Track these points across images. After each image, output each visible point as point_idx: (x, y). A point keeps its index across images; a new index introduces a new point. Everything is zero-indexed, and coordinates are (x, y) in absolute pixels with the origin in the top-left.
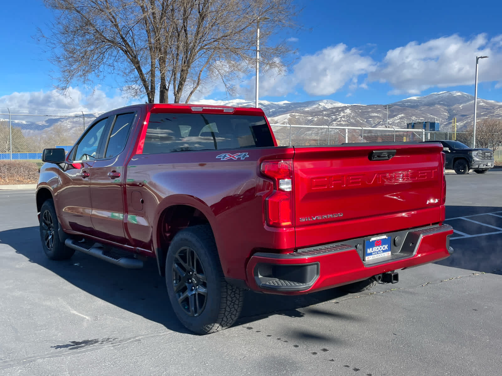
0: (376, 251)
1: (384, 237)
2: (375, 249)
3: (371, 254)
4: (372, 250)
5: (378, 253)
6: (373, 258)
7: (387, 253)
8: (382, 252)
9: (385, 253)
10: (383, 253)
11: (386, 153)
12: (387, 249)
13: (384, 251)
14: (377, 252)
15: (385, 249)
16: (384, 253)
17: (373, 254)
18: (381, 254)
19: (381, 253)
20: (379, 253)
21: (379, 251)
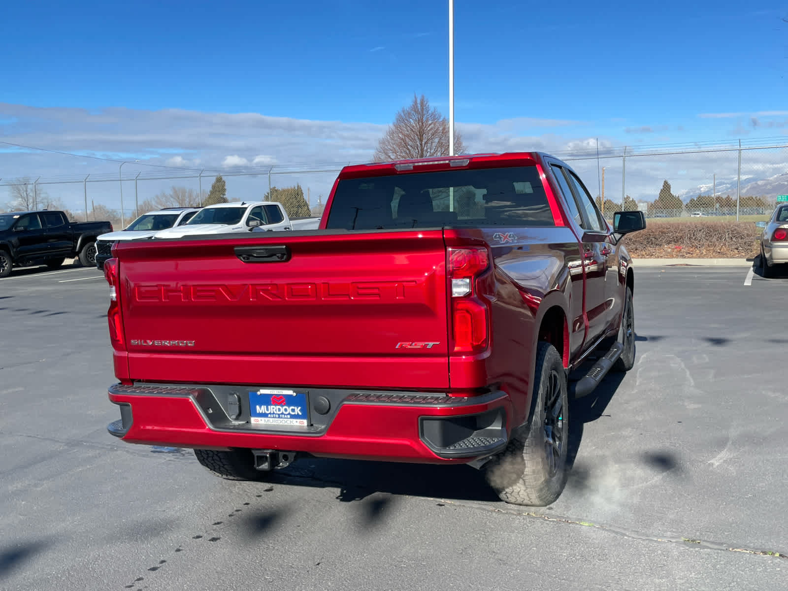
0: (275, 413)
1: (289, 392)
2: (273, 409)
3: (264, 415)
4: (267, 410)
5: (279, 417)
6: (265, 423)
7: (298, 420)
8: (289, 416)
9: (294, 420)
10: (290, 420)
11: (262, 251)
12: (300, 414)
13: (293, 417)
14: (279, 414)
15: (296, 414)
16: (292, 420)
17: (269, 416)
18: (286, 420)
19: (287, 418)
20: (282, 418)
21: (282, 414)
